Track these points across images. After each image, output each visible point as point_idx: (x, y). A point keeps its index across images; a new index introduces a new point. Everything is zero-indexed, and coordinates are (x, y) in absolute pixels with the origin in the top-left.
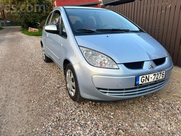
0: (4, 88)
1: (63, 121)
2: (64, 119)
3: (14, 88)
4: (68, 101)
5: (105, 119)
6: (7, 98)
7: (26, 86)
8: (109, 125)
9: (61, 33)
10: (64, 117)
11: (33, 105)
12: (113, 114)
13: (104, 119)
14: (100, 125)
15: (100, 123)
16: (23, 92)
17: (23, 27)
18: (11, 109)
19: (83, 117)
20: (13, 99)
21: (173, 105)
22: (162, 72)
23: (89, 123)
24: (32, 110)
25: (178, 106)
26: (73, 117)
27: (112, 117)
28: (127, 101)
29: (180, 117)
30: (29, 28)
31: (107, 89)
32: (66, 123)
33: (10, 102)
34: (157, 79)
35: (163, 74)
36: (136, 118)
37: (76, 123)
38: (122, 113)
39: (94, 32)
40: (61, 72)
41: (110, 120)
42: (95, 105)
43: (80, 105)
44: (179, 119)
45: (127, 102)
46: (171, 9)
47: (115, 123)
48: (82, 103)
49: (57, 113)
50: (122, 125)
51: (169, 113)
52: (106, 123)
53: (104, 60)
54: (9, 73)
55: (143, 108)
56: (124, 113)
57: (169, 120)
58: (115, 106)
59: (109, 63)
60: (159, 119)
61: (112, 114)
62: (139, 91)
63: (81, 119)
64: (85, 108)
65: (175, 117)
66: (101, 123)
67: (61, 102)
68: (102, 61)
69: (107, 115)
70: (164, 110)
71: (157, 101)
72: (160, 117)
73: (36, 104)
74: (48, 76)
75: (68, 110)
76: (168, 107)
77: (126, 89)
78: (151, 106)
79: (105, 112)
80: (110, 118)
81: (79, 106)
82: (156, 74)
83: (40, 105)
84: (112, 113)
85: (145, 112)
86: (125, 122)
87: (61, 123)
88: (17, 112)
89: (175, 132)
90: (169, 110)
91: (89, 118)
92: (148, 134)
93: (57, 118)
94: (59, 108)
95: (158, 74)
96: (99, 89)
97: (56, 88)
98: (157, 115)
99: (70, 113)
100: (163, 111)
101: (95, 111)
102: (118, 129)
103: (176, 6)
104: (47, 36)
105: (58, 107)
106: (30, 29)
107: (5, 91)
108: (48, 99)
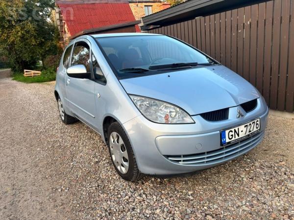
0: (5, 174)
1: (117, 214)
2: (118, 210)
3: (22, 172)
4: (117, 183)
5: (182, 203)
6: (14, 190)
7: (42, 167)
8: (189, 211)
9: (93, 77)
10: (117, 208)
11: (61, 196)
12: (192, 192)
13: (180, 202)
14: (175, 212)
15: (175, 210)
16: (40, 176)
17: (14, 69)
18: (27, 207)
19: (146, 203)
20: (25, 191)
21: (276, 168)
22: (256, 121)
23: (158, 211)
24: (63, 204)
25: (283, 169)
26: (131, 206)
27: (191, 198)
28: (208, 171)
29: (289, 185)
30: (25, 70)
31: (179, 156)
32: (123, 217)
33: (22, 196)
34: (250, 131)
35: (257, 124)
36: (228, 194)
37: (138, 215)
38: (205, 190)
39: (148, 71)
40: (94, 137)
41: (189, 202)
42: (161, 183)
43: (138, 187)
44: (289, 188)
45: (209, 173)
46: (252, 26)
47: (198, 207)
48: (140, 182)
49: (105, 204)
50: (209, 208)
51: (274, 181)
52: (184, 208)
53: (170, 112)
54: (7, 148)
55: (235, 179)
56: (208, 190)
57: (276, 192)
58: (192, 180)
59: (177, 116)
60: (261, 191)
61: (190, 193)
62: (226, 153)
63: (144, 206)
64: (146, 189)
65: (282, 186)
66: (177, 209)
67: (106, 185)
68: (168, 114)
69: (183, 196)
70: (265, 177)
71: (253, 166)
72: (262, 188)
73: (67, 193)
74: (75, 146)
75: (121, 196)
76: (269, 173)
77: (208, 153)
78: (244, 173)
79: (178, 192)
80: (188, 200)
81: (136, 188)
82: (248, 124)
83: (74, 194)
84: (190, 191)
85: (238, 183)
86: (212, 203)
87: (114, 218)
88: (38, 211)
89: (288, 208)
90: (272, 176)
91: (156, 204)
92: (250, 215)
93: (106, 211)
94: (106, 195)
95: (250, 124)
96: (167, 156)
97: (93, 163)
98: (257, 186)
99: (124, 200)
100: (264, 180)
101: (163, 192)
102: (204, 215)
103: (258, 21)
104: (68, 83)
105: (103, 193)
106: (26, 72)
107: (9, 178)
108: (84, 183)
